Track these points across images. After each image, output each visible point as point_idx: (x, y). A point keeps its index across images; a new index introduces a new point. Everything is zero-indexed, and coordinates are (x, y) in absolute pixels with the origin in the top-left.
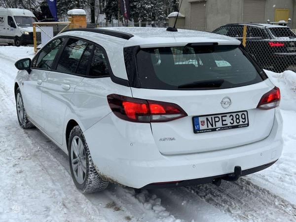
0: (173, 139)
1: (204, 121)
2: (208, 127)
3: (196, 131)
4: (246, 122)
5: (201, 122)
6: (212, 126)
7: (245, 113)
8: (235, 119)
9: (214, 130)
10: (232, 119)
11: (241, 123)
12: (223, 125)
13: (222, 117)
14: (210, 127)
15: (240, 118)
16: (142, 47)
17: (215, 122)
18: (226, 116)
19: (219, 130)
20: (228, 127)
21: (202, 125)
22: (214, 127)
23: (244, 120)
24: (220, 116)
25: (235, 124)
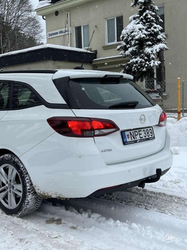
0: (111, 150)
1: (129, 135)
2: (132, 139)
3: (125, 143)
4: (153, 136)
5: (127, 135)
6: (134, 139)
7: (151, 128)
8: (146, 133)
9: (136, 142)
10: (145, 133)
11: (150, 136)
12: (140, 138)
13: (139, 131)
14: (133, 140)
15: (149, 133)
16: (71, 78)
17: (136, 135)
18: (141, 131)
19: (139, 142)
20: (143, 139)
21: (128, 138)
22: (136, 140)
23: (151, 134)
24: (137, 131)
25: (147, 137)
